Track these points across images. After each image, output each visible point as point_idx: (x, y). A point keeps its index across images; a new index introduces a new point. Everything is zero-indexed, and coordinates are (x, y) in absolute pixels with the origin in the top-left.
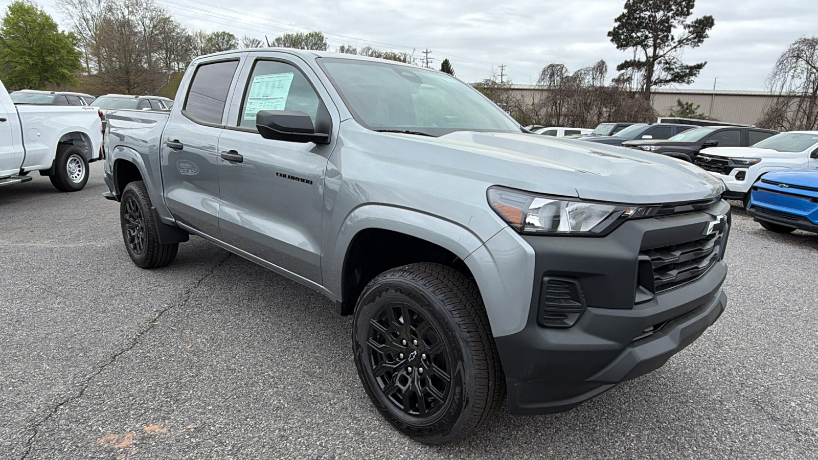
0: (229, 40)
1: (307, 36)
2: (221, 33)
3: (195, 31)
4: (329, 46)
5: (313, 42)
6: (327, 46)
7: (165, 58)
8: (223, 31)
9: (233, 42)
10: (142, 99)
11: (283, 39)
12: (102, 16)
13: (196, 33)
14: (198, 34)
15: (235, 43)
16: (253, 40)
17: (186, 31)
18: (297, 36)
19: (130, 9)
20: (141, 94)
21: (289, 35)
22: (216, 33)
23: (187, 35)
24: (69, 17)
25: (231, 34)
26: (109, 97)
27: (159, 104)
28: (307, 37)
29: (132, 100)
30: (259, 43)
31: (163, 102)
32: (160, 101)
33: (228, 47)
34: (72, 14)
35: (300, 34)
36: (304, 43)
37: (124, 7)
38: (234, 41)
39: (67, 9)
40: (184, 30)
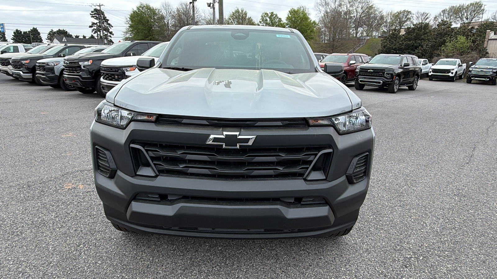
0: (408, 15)
1: (468, 5)
2: (402, 11)
3: (388, 11)
4: (486, 11)
5: (473, 9)
6: (485, 11)
7: (367, 30)
8: (404, 10)
9: (409, 16)
10: (351, 55)
11: (448, 10)
12: (336, 10)
13: (389, 13)
14: (390, 13)
15: (411, 16)
16: (424, 13)
17: (382, 12)
18: (460, 7)
19: (351, 4)
20: (350, 53)
21: (454, 7)
22: (399, 11)
23: (382, 14)
24: (320, 13)
25: (409, 11)
26: (333, 55)
27: (360, 58)
28: (468, 7)
29: (345, 56)
30: (427, 14)
31: (362, 57)
32: (360, 56)
33: (406, 19)
34: (321, 11)
35: (462, 5)
36: (464, 11)
37: (348, 3)
38: (411, 15)
39: (319, 8)
40: (381, 12)
